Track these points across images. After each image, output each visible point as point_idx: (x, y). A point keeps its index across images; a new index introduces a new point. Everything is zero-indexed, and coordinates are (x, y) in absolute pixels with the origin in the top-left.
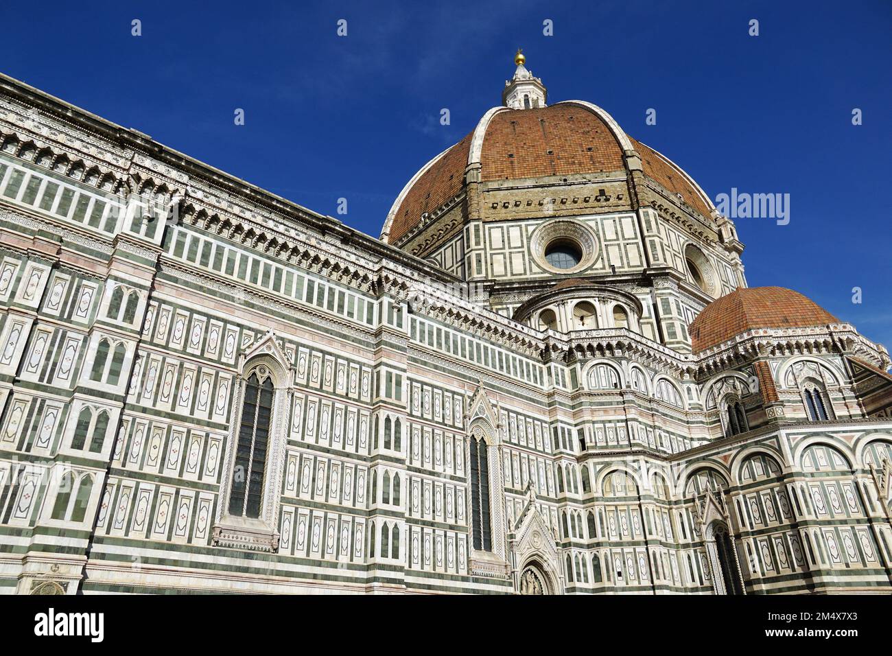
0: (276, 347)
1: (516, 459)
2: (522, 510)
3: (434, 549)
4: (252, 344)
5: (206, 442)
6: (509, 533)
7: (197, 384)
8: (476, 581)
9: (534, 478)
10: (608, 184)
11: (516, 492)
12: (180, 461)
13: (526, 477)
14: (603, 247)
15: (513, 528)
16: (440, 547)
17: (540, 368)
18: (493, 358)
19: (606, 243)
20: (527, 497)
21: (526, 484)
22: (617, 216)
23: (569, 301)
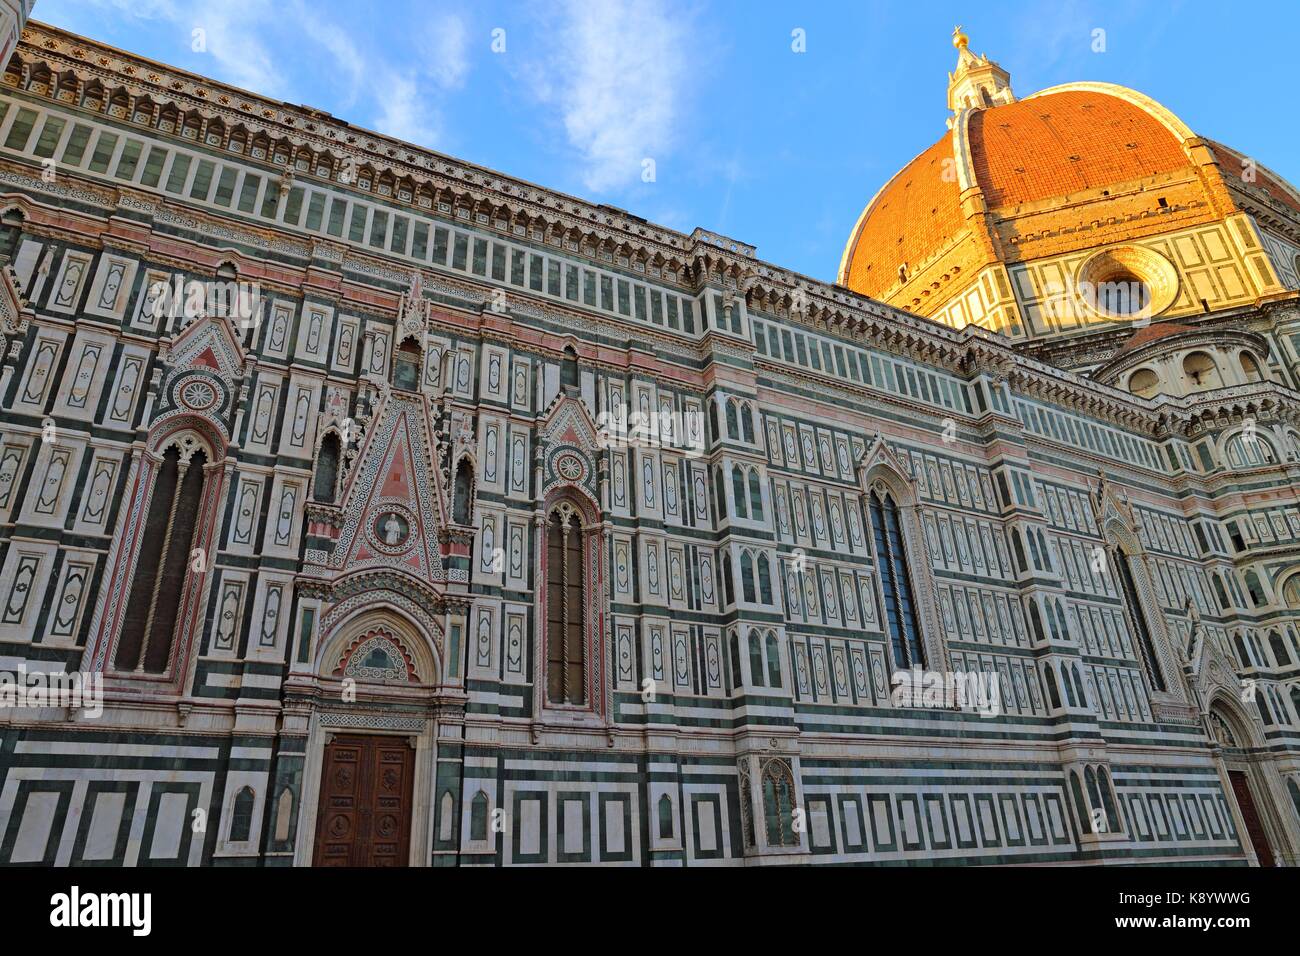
0: (889, 455)
1: (1164, 569)
2: (1189, 635)
3: (1112, 692)
4: (866, 454)
5: (856, 581)
6: (1182, 667)
7: (828, 512)
8: (1165, 729)
9: (1190, 592)
10: (1168, 190)
11: (1176, 612)
12: (838, 607)
13: (1180, 592)
14: (1184, 276)
15: (1186, 659)
16: (1117, 689)
17: (1157, 448)
18: (1105, 440)
19: (1188, 270)
20: (1189, 617)
21: (1183, 605)
22: (1194, 232)
23: (1174, 354)
